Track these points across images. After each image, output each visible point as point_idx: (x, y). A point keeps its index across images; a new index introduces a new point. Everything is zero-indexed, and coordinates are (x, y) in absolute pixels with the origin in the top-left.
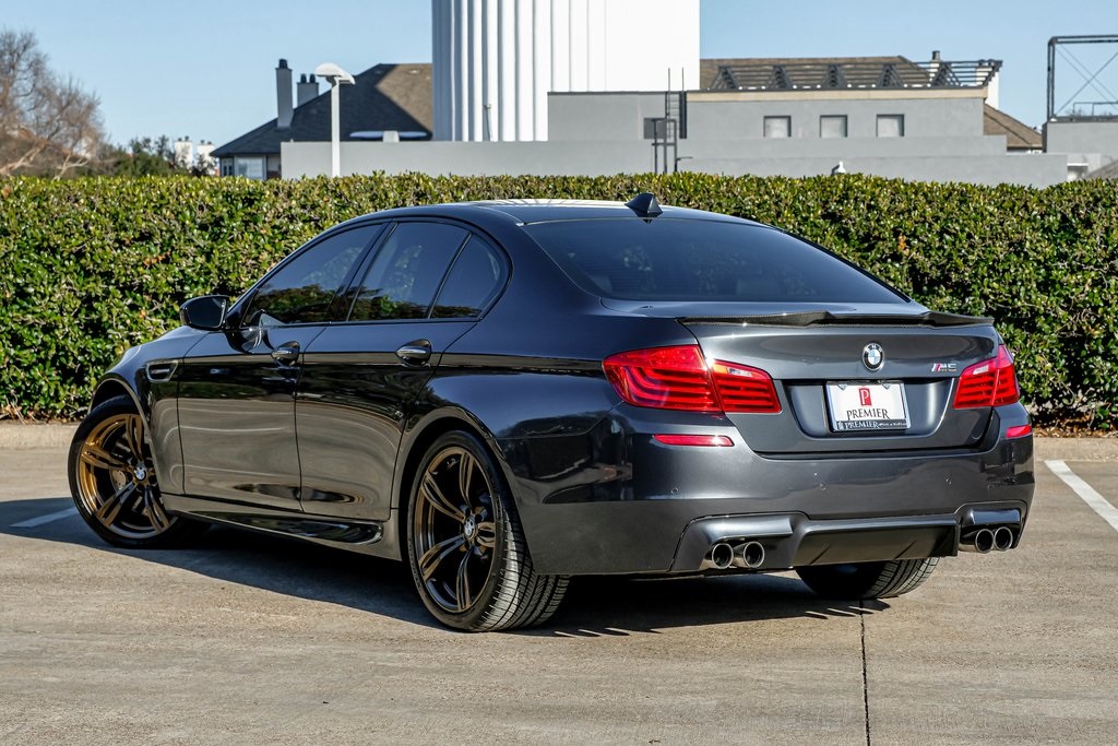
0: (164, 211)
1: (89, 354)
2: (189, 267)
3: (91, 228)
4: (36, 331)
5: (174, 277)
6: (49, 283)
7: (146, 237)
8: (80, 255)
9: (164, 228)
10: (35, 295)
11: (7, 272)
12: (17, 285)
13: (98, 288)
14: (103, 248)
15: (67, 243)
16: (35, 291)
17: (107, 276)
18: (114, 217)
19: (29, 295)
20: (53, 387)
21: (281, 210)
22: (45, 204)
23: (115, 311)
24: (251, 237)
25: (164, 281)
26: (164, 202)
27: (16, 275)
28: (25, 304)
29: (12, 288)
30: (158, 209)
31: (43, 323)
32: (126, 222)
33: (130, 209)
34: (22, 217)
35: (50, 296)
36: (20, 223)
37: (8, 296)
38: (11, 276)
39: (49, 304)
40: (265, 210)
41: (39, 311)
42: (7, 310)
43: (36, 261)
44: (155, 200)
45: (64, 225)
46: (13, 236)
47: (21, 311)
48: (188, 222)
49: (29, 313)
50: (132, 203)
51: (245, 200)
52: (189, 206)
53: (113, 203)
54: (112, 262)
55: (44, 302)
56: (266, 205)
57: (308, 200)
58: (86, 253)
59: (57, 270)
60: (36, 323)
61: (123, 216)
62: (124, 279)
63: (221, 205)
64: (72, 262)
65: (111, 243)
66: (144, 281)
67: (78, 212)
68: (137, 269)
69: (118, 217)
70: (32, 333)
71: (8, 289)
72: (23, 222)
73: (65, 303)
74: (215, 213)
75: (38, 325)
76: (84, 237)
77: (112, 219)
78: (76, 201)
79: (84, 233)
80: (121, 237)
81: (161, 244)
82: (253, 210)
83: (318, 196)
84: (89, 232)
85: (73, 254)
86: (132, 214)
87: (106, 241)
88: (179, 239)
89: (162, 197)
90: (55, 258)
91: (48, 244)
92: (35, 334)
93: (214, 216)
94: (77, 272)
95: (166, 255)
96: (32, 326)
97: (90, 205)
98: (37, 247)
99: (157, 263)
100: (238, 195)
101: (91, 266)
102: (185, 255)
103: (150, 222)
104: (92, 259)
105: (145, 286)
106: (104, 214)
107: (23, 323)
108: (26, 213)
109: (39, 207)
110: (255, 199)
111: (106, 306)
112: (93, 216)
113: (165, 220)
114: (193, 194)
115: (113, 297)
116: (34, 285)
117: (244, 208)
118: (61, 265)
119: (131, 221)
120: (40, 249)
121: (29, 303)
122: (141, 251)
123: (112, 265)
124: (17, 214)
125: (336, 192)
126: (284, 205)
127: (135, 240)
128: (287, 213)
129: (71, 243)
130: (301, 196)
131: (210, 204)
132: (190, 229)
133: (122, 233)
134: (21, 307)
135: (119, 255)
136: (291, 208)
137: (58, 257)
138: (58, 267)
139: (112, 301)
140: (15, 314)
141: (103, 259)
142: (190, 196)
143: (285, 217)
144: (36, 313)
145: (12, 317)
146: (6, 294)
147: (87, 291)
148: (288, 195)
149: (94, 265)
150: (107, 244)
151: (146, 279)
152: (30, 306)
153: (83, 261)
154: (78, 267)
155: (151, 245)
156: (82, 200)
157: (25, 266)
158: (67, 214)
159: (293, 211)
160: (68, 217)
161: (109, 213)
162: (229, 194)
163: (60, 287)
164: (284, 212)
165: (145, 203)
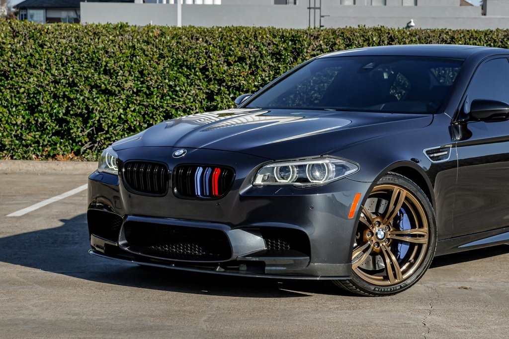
0: (250, 45)
2: (266, 77)
3: (211, 54)
4: (180, 111)
5: (259, 82)
6: (188, 84)
7: (241, 59)
8: (204, 70)
9: (251, 55)
10: (180, 91)
11: (165, 79)
12: (170, 86)
13: (215, 87)
14: (218, 66)
15: (197, 63)
16: (180, 89)
17: (221, 82)
18: (223, 49)
19: (177, 91)
21: (315, 46)
23: (225, 101)
24: (300, 60)
25: (253, 85)
26: (248, 41)
27: (169, 81)
28: (174, 96)
29: (167, 87)
30: (247, 44)
31: (184, 107)
32: (230, 51)
33: (231, 45)
34: (170, 48)
35: (189, 92)
36: (169, 51)
37: (165, 92)
38: (167, 81)
39: (188, 96)
40: (306, 46)
41: (182, 100)
42: (163, 99)
43: (180, 72)
44: (243, 40)
45: (194, 52)
46: (167, 59)
47: (171, 100)
48: (264, 52)
49: (176, 101)
50: (232, 41)
51: (291, 40)
52: (263, 43)
53: (219, 41)
54: (223, 74)
55: (185, 95)
56: (306, 43)
57: (330, 41)
58: (208, 68)
59: (193, 77)
60: (180, 107)
61: (227, 48)
62: (230, 83)
63: (281, 43)
64: (200, 73)
65: (222, 63)
66: (242, 84)
67: (200, 46)
68: (238, 77)
69: (225, 49)
70: (177, 112)
71: (166, 88)
72: (171, 51)
73: (198, 96)
74: (279, 47)
75: (182, 107)
76: (206, 60)
77: (221, 49)
78: (197, 39)
79: (206, 57)
80: (228, 59)
81: (250, 64)
82: (298, 46)
83: (334, 38)
84: (209, 57)
85: (200, 69)
86: (233, 47)
87: (219, 62)
88: (260, 61)
89: (247, 38)
90: (191, 71)
91: (187, 63)
92: (179, 113)
93: (278, 49)
94: (203, 79)
95: (252, 70)
96: (178, 108)
97: (207, 42)
98: (180, 65)
99: (248, 74)
100: (287, 37)
101: (212, 76)
102: (264, 71)
103: (243, 52)
104: (213, 72)
105: (242, 87)
106: (216, 47)
107: (173, 107)
108: (172, 46)
109: (177, 43)
110: (297, 40)
111: (221, 98)
112: (211, 48)
113: (251, 51)
114: (265, 36)
115: (224, 93)
116: (180, 86)
117: (292, 45)
118: (194, 75)
119: (233, 51)
120: (181, 66)
121: (176, 95)
122: (240, 68)
123: (224, 76)
124: (167, 46)
125: (343, 36)
126: (317, 43)
127: (235, 62)
128: (318, 48)
129: (200, 63)
130: (324, 38)
131: (274, 42)
132: (265, 56)
133: (229, 58)
134: (171, 98)
135: (227, 70)
136: (321, 45)
137: (193, 70)
138: (193, 76)
139: (223, 95)
140: (168, 102)
141: (219, 72)
142: (263, 38)
143: (318, 50)
144: (181, 101)
145: (167, 103)
146: (164, 90)
147: (209, 89)
148: (316, 38)
149: (213, 75)
150: (221, 64)
151: (243, 84)
152: (176, 97)
153: (207, 73)
154: (204, 76)
155: (244, 64)
156: (201, 39)
157: (175, 75)
158: (195, 46)
159: (323, 47)
160: (196, 48)
161: (219, 46)
162: (282, 37)
163: (194, 87)
164: (317, 47)
165: (237, 41)
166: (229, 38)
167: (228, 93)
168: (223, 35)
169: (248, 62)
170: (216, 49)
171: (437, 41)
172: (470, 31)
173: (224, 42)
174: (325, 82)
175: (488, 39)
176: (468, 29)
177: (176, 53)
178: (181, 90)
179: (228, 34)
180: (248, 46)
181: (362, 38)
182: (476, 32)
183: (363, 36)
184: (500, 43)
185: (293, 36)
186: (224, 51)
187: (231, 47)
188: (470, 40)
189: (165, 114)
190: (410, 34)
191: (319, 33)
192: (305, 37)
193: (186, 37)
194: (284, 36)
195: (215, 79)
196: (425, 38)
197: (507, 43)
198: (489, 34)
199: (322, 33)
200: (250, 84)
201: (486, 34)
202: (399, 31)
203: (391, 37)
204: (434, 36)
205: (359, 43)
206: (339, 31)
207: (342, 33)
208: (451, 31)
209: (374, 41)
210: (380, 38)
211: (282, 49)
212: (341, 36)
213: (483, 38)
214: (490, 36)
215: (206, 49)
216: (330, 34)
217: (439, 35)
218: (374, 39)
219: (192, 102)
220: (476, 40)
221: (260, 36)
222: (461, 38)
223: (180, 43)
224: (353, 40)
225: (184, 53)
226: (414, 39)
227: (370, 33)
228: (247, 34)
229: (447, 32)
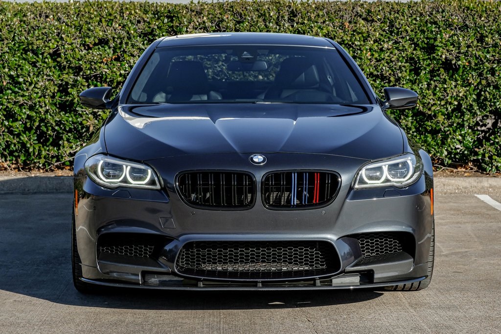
0: (114, 24)
1: (64, 124)
3: (63, 36)
4: (25, 108)
5: (125, 71)
6: (34, 74)
7: (103, 42)
8: (55, 55)
9: (116, 36)
10: (25, 84)
11: (4, 68)
12: (11, 76)
13: (69, 78)
14: (73, 50)
15: (46, 46)
16: (24, 80)
17: (78, 70)
18: (79, 28)
19: (20, 83)
20: (37, 148)
21: (197, 24)
22: (25, 19)
25: (118, 74)
26: (112, 18)
27: (10, 70)
28: (17, 90)
29: (7, 78)
30: (110, 22)
31: (30, 103)
32: (88, 31)
33: (89, 23)
34: (11, 28)
35: (36, 83)
36: (10, 32)
37: (5, 84)
38: (7, 70)
39: (34, 89)
40: (186, 23)
41: (27, 94)
42: (3, 94)
43: (24, 59)
44: (105, 17)
45: (42, 33)
46: (6, 42)
47: (13, 94)
48: (132, 32)
49: (19, 96)
50: (91, 18)
51: (168, 17)
52: (130, 21)
53: (75, 18)
54: (79, 60)
55: (30, 88)
56: (185, 20)
57: (215, 17)
58: (60, 53)
59: (41, 65)
60: (25, 103)
61: (85, 27)
62: (89, 72)
63: (153, 20)
64: (50, 60)
65: (78, 46)
66: (104, 73)
67: (50, 24)
68: (99, 65)
69: (82, 28)
70: (21, 110)
71: (5, 79)
72: (12, 31)
73: (47, 89)
74: (151, 26)
75: (27, 104)
76: (58, 42)
77: (77, 29)
78: (47, 17)
79: (58, 40)
80: (85, 42)
81: (114, 47)
82: (176, 23)
83: (221, 14)
84: (62, 39)
85: (49, 54)
86: (92, 26)
87: (74, 45)
88: (127, 44)
89: (110, 15)
90: (38, 57)
91: (32, 47)
92: (24, 111)
93: (149, 27)
94: (55, 67)
95: (118, 55)
96: (22, 105)
97: (59, 19)
98: (24, 49)
99: (112, 60)
100: (162, 13)
101: (65, 63)
102: (133, 55)
103: (105, 31)
104: (66, 58)
105: (104, 77)
106: (71, 27)
107: (15, 103)
108: (13, 25)
109: (21, 21)
110: (174, 16)
111: (77, 91)
112: (63, 28)
113: (115, 30)
114: (133, 12)
115: (82, 85)
116: (23, 76)
117: (168, 22)
118: (42, 62)
119: (92, 31)
120: (26, 51)
121: (20, 89)
122: (101, 53)
123: (81, 62)
124: (7, 26)
125: (233, 11)
126: (199, 20)
127: (95, 44)
128: (201, 26)
129: (49, 47)
130: (209, 14)
131: (146, 19)
132: (134, 37)
133: (87, 40)
134: (14, 92)
135: (85, 55)
136: (204, 22)
137: (41, 56)
138: (40, 63)
139: (81, 87)
140: (9, 97)
141: (74, 58)
142: (130, 14)
143: (201, 29)
144: (25, 96)
145: (7, 99)
146: (3, 82)
147: (62, 80)
148: (199, 13)
149: (67, 62)
150: (76, 47)
151: (106, 72)
152: (20, 91)
153: (59, 59)
154: (56, 63)
155: (107, 48)
156: (51, 16)
157: (17, 63)
158: (43, 26)
159: (207, 24)
160: (44, 28)
161: (74, 25)
162: (156, 13)
163: (43, 77)
164: (199, 25)
165: (98, 19)
166: (87, 15)
167: (87, 84)
168: (80, 11)
169: (112, 45)
170: (70, 29)
171: (350, 15)
172: (390, 3)
173: (81, 20)
174: (210, 68)
175: (413, 12)
176: (387, 1)
177: (18, 35)
178: (25, 82)
179: (87, 10)
180: (112, 24)
181: (256, 13)
182: (397, 4)
183: (257, 10)
184: (428, 17)
185: (169, 11)
186: (80, 31)
187: (90, 26)
188: (390, 14)
189: (5, 113)
190: (316, 7)
191: (202, 7)
192: (185, 12)
193: (33, 13)
194: (159, 12)
195: (69, 67)
196: (335, 12)
197: (436, 17)
198: (413, 6)
199: (206, 7)
200: (115, 72)
201: (409, 7)
202: (302, 4)
203: (292, 12)
204: (346, 10)
205: (252, 19)
206: (228, 4)
207: (232, 7)
208: (367, 3)
209: (271, 17)
210: (279, 13)
211: (156, 27)
212: (230, 11)
213: (406, 11)
214: (415, 9)
215: (57, 29)
216: (217, 8)
217: (351, 8)
218: (272, 14)
219: (40, 97)
220: (398, 13)
221: (128, 12)
222: (379, 11)
223: (24, 22)
224: (245, 15)
225: (28, 34)
226: (321, 13)
227: (267, 6)
228: (110, 10)
229: (362, 5)
